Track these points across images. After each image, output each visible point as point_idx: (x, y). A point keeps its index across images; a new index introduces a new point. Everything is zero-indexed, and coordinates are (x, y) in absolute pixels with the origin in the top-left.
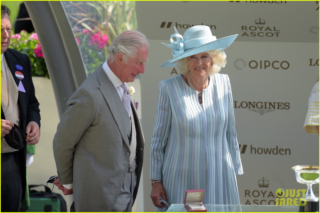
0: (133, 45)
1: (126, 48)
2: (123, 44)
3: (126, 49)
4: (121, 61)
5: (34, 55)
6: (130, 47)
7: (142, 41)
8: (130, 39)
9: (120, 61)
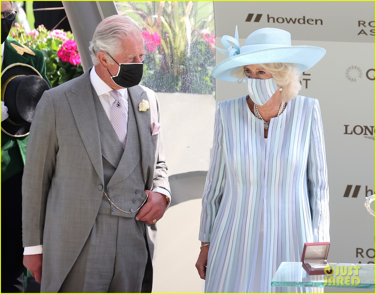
0: (114, 37)
1: (105, 43)
2: (101, 39)
3: (105, 46)
4: (106, 62)
5: (57, 59)
6: (111, 40)
7: (125, 28)
8: (109, 29)
9: (104, 63)
